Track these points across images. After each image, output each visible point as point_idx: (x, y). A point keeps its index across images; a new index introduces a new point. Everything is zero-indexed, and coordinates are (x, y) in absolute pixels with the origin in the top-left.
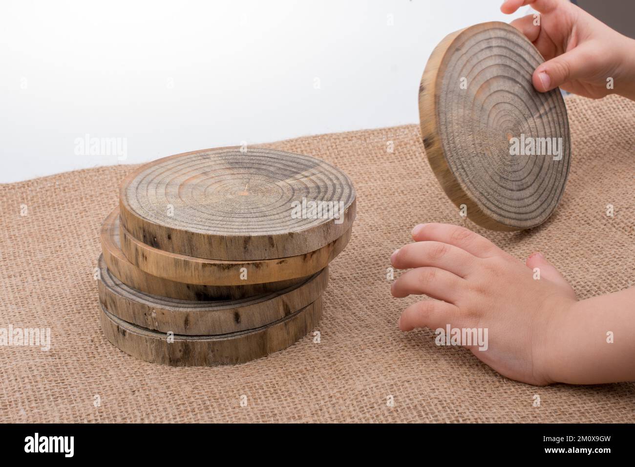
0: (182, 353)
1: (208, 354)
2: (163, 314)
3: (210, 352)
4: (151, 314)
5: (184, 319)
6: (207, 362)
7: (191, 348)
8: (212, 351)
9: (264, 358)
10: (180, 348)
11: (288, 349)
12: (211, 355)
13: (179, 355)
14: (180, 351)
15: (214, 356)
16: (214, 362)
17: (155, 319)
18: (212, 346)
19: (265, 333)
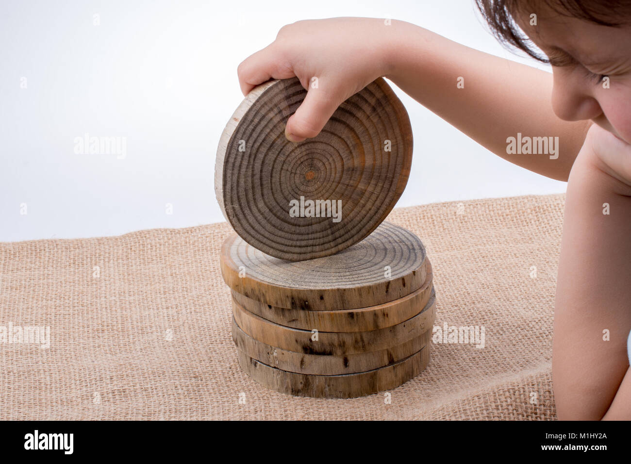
0: (302, 385)
1: (325, 388)
2: (283, 354)
3: (327, 386)
4: (273, 354)
5: (300, 360)
6: (324, 394)
7: (311, 381)
8: (329, 386)
9: (374, 395)
10: (301, 381)
11: (396, 390)
12: (327, 389)
13: (300, 386)
14: (301, 383)
15: (330, 390)
16: (330, 395)
17: (276, 357)
18: (328, 381)
19: (375, 374)
